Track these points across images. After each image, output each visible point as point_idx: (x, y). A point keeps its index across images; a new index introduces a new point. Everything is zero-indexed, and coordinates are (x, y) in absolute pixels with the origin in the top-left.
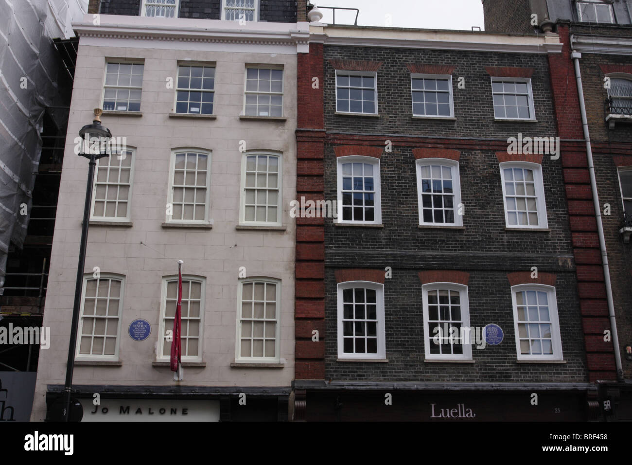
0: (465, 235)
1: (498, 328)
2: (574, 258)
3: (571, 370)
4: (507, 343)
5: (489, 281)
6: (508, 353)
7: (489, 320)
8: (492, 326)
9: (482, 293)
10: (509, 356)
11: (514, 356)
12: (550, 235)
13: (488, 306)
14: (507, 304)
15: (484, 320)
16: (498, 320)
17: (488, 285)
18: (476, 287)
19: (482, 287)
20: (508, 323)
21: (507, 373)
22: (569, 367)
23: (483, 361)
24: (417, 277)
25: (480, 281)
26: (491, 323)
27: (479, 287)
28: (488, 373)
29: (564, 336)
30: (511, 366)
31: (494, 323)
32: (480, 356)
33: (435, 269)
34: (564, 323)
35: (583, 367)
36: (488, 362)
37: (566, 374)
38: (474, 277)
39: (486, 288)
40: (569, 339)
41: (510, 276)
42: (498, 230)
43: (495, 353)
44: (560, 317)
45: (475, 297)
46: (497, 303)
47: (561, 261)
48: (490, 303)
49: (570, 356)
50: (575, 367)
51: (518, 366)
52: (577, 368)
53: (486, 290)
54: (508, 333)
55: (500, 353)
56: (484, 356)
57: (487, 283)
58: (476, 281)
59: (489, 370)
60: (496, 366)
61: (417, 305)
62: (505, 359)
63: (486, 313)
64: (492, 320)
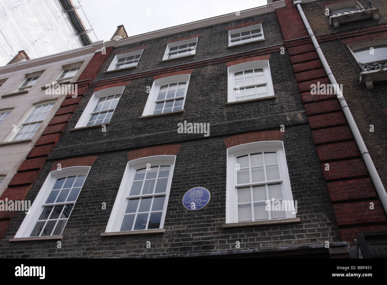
0: (184, 116)
1: (203, 190)
2: (306, 112)
3: (309, 231)
4: (214, 205)
6: (214, 217)
7: (194, 183)
8: (196, 189)
9: (191, 160)
10: (214, 221)
11: (221, 220)
12: (277, 101)
13: (196, 171)
14: (219, 165)
15: (188, 184)
16: (205, 182)
18: (186, 155)
19: (192, 154)
20: (219, 184)
21: (209, 243)
22: (306, 226)
23: (177, 229)
24: (125, 155)
25: (191, 149)
26: (197, 186)
27: (189, 155)
28: (181, 244)
29: (296, 189)
30: (214, 233)
31: (200, 186)
32: (174, 224)
33: (145, 147)
34: (297, 175)
35: (329, 224)
36: (183, 231)
37: (302, 237)
38: (186, 147)
39: (197, 154)
40: (304, 192)
41: (226, 140)
42: (218, 107)
43: (195, 219)
44: (289, 169)
46: (208, 166)
47: (289, 117)
48: (199, 168)
49: (307, 212)
50: (317, 226)
51: (226, 232)
52: (319, 227)
54: (216, 194)
55: (203, 218)
56: (180, 224)
57: (200, 149)
59: (182, 240)
60: (194, 235)
61: (116, 180)
62: (207, 225)
63: (193, 177)
64: (198, 183)
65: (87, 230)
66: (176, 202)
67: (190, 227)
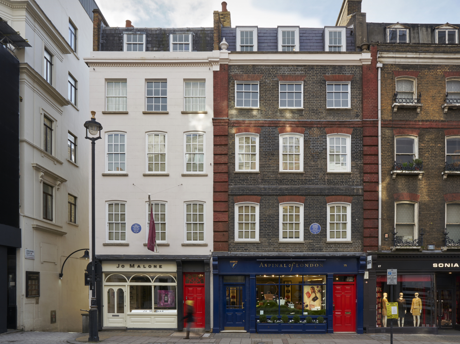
0: (304, 177)
1: (318, 225)
2: (363, 188)
3: (354, 246)
4: (322, 233)
5: (315, 201)
6: (323, 238)
7: (314, 221)
8: (315, 224)
9: (311, 208)
10: (323, 239)
11: (325, 239)
12: (352, 176)
13: (314, 214)
14: (324, 213)
15: (311, 221)
16: (318, 221)
17: (315, 203)
18: (308, 204)
19: (311, 204)
20: (324, 223)
21: (321, 248)
22: (354, 244)
23: (309, 242)
24: (277, 199)
25: (310, 201)
26: (315, 223)
27: (310, 204)
28: (311, 248)
29: (353, 229)
30: (323, 244)
31: (316, 223)
32: (308, 239)
33: (287, 195)
34: (354, 223)
35: (361, 244)
36: (312, 243)
37: (352, 248)
38: (308, 199)
39: (314, 204)
40: (355, 231)
41: (327, 198)
42: (323, 173)
43: (315, 238)
44: (352, 219)
45: (307, 209)
46: (319, 213)
47: (356, 189)
48: (315, 213)
49: (355, 239)
50: (357, 244)
51: (327, 244)
52: (358, 245)
53: (314, 206)
54: (323, 228)
55: (318, 238)
56: (310, 239)
57: (314, 202)
58: (308, 201)
59: (312, 246)
60: (316, 244)
61: (276, 214)
62: (320, 241)
63: (313, 218)
64: (315, 221)
65: (271, 239)
66: (307, 229)
67: (314, 241)
